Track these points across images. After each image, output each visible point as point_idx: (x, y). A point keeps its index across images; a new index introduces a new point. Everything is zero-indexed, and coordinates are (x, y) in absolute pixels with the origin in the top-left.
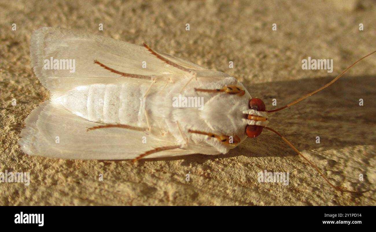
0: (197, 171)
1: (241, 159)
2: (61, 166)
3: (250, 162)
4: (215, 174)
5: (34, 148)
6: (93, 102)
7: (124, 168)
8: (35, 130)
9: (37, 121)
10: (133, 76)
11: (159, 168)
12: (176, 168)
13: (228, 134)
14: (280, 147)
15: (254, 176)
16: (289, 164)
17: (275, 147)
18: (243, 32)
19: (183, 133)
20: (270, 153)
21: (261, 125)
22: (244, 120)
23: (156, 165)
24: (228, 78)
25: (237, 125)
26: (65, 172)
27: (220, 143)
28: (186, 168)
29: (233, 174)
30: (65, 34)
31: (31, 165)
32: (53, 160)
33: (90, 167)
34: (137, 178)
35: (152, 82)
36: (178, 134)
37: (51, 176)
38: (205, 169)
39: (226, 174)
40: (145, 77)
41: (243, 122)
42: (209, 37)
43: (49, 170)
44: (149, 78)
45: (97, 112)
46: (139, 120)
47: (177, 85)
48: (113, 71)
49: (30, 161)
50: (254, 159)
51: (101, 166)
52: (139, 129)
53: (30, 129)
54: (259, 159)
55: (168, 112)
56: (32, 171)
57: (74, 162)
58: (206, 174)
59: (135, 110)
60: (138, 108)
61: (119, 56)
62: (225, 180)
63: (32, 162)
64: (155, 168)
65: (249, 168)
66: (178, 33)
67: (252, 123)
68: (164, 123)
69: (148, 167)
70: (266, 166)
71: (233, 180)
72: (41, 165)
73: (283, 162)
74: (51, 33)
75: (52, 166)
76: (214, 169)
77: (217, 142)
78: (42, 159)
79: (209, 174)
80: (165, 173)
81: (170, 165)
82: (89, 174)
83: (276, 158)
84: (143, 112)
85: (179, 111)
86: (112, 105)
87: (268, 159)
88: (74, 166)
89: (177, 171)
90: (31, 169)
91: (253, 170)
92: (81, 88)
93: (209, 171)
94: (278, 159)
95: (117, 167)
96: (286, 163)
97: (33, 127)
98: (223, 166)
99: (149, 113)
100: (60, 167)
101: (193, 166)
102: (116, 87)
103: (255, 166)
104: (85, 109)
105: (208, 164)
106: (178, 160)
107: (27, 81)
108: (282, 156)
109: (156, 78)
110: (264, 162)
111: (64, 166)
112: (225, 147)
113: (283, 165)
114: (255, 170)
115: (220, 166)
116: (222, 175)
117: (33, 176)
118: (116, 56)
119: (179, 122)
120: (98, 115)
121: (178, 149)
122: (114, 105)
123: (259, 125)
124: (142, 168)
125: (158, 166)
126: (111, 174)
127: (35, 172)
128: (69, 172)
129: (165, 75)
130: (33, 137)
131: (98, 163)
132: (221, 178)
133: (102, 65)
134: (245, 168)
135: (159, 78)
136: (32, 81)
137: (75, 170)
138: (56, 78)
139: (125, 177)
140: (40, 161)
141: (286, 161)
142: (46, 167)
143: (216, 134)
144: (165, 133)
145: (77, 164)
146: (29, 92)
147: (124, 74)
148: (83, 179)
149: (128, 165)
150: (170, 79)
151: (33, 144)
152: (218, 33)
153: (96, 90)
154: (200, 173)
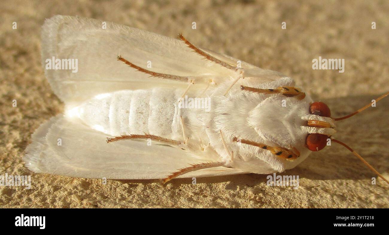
0: (246, 195)
1: (303, 182)
2: (76, 187)
3: (314, 185)
4: (269, 198)
5: (41, 165)
6: (117, 110)
7: (154, 191)
8: (44, 146)
9: (47, 134)
10: (165, 76)
11: (197, 191)
12: (220, 192)
13: (285, 145)
14: (354, 169)
15: (319, 200)
16: (365, 188)
17: (347, 169)
18: (313, 40)
19: (228, 146)
20: (341, 176)
21: (325, 134)
22: (303, 127)
23: (194, 188)
24: (284, 78)
25: (295, 135)
26: (79, 194)
27: (274, 158)
28: (232, 192)
29: (291, 198)
30: (84, 24)
31: (37, 187)
32: (65, 181)
33: (111, 189)
34: (169, 201)
35: (189, 84)
36: (222, 147)
37: (62, 199)
38: (256, 192)
39: (283, 199)
40: (180, 78)
41: (302, 130)
42: (268, 46)
43: (59, 192)
44: (186, 79)
45: (121, 123)
46: (173, 132)
47: (221, 87)
48: (141, 70)
49: (37, 182)
50: (320, 182)
51: (126, 188)
52: (173, 142)
53: (37, 145)
54: (326, 182)
55: (208, 120)
56: (38, 192)
57: (92, 183)
58: (257, 198)
59: (168, 119)
60: (172, 115)
61: (149, 52)
62: (281, 205)
63: (39, 182)
64: (193, 191)
65: (313, 191)
66: (229, 41)
67: (313, 131)
68: (204, 134)
69: (184, 190)
70: (335, 190)
71: (292, 205)
72: (50, 187)
73: (357, 186)
74: (66, 24)
75: (63, 187)
76: (268, 193)
77: (270, 156)
78: (51, 180)
79: (261, 198)
80: (205, 196)
81: (212, 187)
82: (109, 197)
83: (348, 181)
84: (178, 120)
85: (223, 117)
86: (140, 113)
87: (337, 182)
88: (91, 188)
89: (220, 195)
90: (38, 191)
91: (319, 194)
92: (102, 96)
93: (261, 195)
94: (351, 183)
95: (145, 189)
96: (361, 187)
97: (42, 142)
98: (279, 190)
99: (186, 121)
100: (73, 188)
101: (241, 189)
102: (145, 92)
103: (321, 190)
104: (107, 120)
105: (260, 187)
106: (223, 182)
107: (36, 94)
108: (356, 179)
109: (194, 79)
110: (333, 185)
111: (79, 188)
112: (281, 163)
113: (357, 190)
114: (320, 195)
115: (276, 190)
116: (278, 199)
117: (40, 199)
118: (145, 52)
119: (223, 131)
120: (123, 127)
121: (222, 167)
122: (142, 113)
123: (323, 133)
124: (177, 191)
125: (197, 188)
126: (136, 197)
127: (43, 194)
128: (84, 194)
129: (206, 77)
130: (41, 153)
131: (121, 185)
132: (276, 203)
133: (128, 63)
134: (308, 192)
135: (199, 80)
136: (42, 94)
137: (92, 192)
138: (71, 82)
139: (155, 200)
140: (50, 182)
141: (361, 185)
142: (56, 189)
143: (268, 145)
144: (205, 147)
145: (95, 186)
146: (39, 106)
147: (154, 74)
148: (102, 202)
149: (159, 188)
150: (212, 81)
151: (40, 161)
152: (280, 43)
153: (121, 96)
154: (250, 197)
